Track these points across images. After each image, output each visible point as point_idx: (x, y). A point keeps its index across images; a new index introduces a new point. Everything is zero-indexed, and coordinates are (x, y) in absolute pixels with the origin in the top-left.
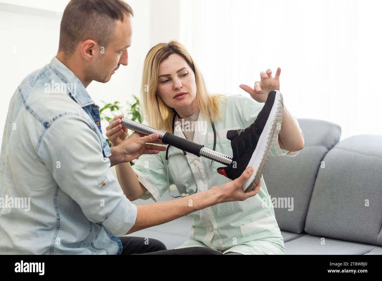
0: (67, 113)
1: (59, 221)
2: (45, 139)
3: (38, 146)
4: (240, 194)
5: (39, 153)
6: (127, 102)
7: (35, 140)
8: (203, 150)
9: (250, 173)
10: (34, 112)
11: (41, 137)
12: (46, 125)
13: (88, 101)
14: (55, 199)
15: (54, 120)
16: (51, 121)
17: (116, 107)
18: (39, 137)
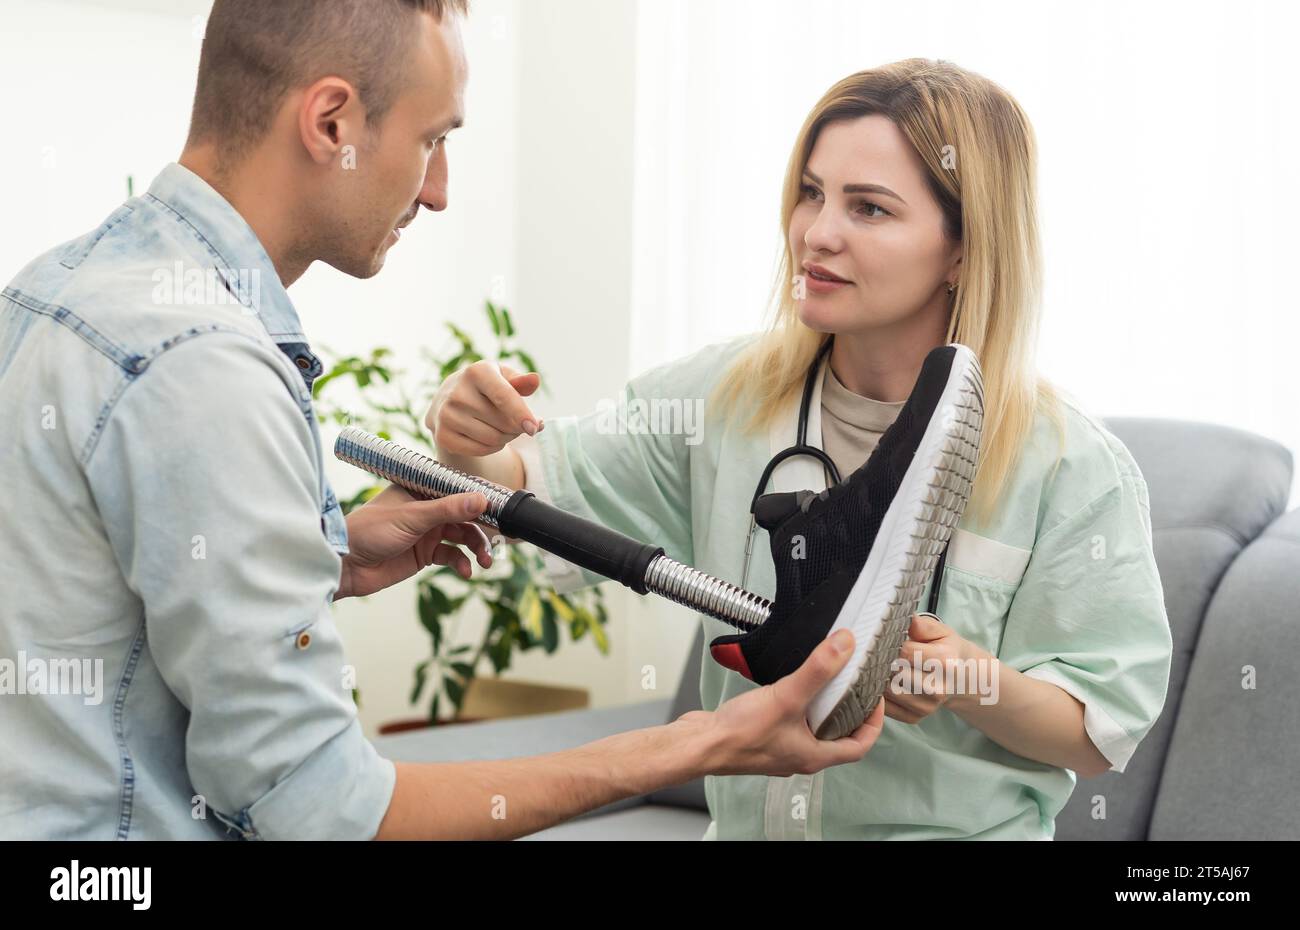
0: (220, 328)
1: (132, 788)
2: (122, 413)
3: (92, 444)
4: (799, 739)
5: (90, 472)
6: (425, 353)
7: (81, 421)
8: (657, 569)
9: (843, 654)
10: (90, 327)
11: (107, 407)
12: (133, 367)
13: (292, 327)
14: (117, 702)
15: (166, 346)
16: (153, 352)
17: (379, 370)
18: (101, 408)
